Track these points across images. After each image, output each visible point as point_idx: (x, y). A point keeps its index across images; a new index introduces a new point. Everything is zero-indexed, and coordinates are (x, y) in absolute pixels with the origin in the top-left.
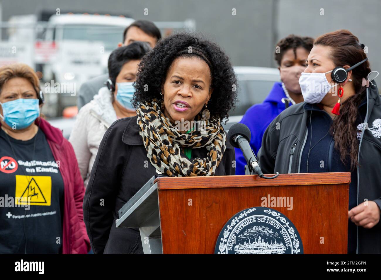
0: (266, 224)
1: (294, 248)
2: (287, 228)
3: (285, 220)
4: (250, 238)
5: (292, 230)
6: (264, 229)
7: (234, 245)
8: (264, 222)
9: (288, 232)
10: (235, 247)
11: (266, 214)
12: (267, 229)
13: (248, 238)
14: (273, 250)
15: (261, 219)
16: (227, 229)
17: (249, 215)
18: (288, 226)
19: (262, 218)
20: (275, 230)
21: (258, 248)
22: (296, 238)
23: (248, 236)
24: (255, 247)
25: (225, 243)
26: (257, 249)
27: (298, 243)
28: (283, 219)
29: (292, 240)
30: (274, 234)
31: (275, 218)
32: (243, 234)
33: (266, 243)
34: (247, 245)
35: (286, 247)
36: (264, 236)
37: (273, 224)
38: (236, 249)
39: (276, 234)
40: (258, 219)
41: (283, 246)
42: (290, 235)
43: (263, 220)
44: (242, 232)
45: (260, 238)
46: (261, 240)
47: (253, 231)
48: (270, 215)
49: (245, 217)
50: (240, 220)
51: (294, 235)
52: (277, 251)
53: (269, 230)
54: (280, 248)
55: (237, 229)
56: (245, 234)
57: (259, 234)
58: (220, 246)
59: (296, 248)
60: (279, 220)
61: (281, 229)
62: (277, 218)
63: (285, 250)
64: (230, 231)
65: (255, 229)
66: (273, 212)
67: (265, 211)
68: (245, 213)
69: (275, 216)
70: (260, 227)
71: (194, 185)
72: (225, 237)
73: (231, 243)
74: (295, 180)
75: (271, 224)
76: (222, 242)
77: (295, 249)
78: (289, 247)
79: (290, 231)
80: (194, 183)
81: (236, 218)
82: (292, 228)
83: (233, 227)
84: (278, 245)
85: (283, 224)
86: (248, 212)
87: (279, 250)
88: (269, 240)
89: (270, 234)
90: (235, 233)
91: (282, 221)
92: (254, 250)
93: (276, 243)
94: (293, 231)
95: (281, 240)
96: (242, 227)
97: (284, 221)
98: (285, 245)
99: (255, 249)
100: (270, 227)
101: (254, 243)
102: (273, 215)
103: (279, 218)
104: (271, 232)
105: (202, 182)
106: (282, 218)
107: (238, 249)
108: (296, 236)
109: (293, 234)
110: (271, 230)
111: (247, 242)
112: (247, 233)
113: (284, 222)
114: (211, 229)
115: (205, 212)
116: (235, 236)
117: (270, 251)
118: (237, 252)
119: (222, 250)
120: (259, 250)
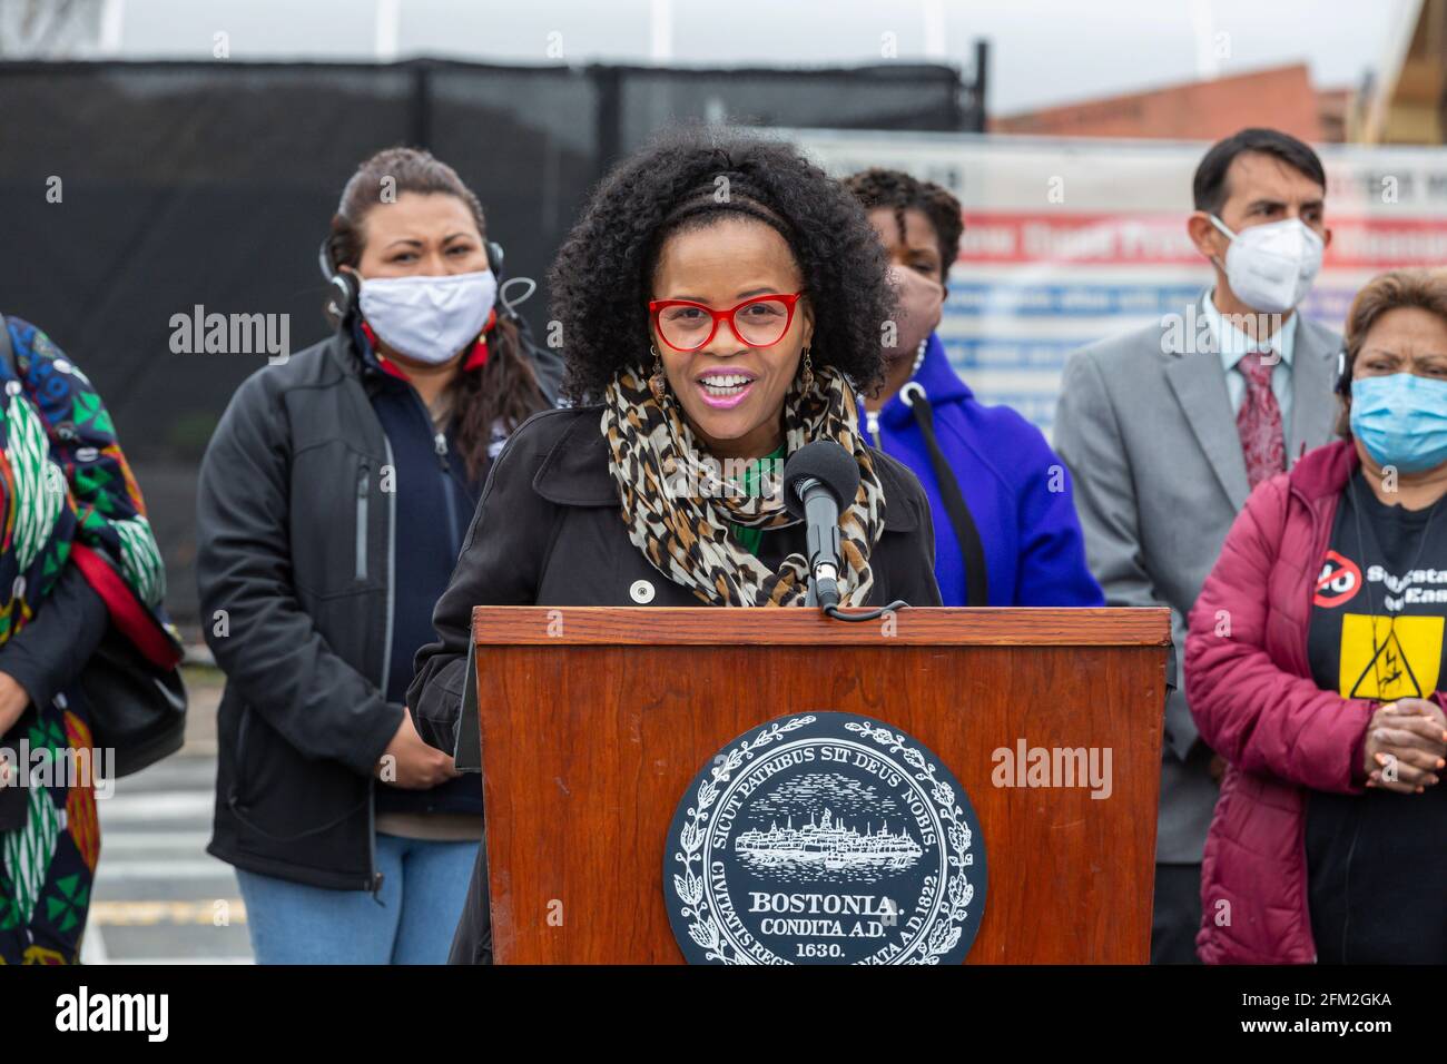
0: (849, 770)
1: (951, 852)
2: (927, 786)
3: (921, 758)
4: (791, 812)
5: (945, 793)
6: (842, 785)
7: (734, 833)
8: (844, 760)
9: (931, 797)
10: (738, 840)
11: (855, 737)
12: (856, 785)
13: (785, 810)
14: (873, 855)
15: (833, 752)
16: (711, 779)
17: (789, 737)
18: (931, 778)
19: (837, 748)
20: (883, 790)
21: (822, 845)
22: (959, 818)
23: (785, 804)
24: (808, 841)
25: (703, 824)
26: (817, 849)
27: (967, 834)
28: (914, 755)
29: (946, 823)
30: (879, 801)
31: (885, 749)
32: (768, 798)
33: (849, 830)
34: (780, 836)
35: (923, 847)
36: (843, 806)
37: (879, 769)
38: (740, 845)
39: (887, 803)
40: (823, 751)
41: (910, 844)
42: (938, 807)
43: (841, 756)
44: (762, 791)
45: (828, 814)
46: (833, 821)
47: (804, 789)
48: (869, 741)
49: (775, 743)
50: (758, 752)
51: (954, 807)
52: (888, 859)
53: (863, 787)
54: (901, 850)
55: (747, 781)
56: (775, 797)
57: (823, 800)
58: (684, 834)
59: (960, 851)
60: (898, 757)
61: (904, 786)
62: (893, 750)
63: (919, 855)
64: (722, 786)
65: (812, 784)
66: (879, 731)
67: (850, 726)
68: (777, 731)
69: (884, 742)
70: (828, 777)
71: (598, 635)
72: (703, 804)
73: (725, 824)
74: (962, 630)
75: (871, 768)
76: (691, 820)
77: (957, 855)
78: (935, 848)
79: (937, 795)
80: (599, 627)
81: (744, 744)
82: (946, 787)
84: (895, 839)
85: (913, 771)
86: (788, 728)
87: (897, 855)
88: (860, 819)
89: (866, 803)
90: (740, 795)
91: (912, 762)
92: (804, 853)
93: (885, 831)
94: (951, 796)
95: (902, 822)
96: (764, 774)
97: (917, 760)
98: (918, 838)
99: (809, 849)
100: (866, 779)
101: (806, 827)
102: (879, 740)
103: (900, 752)
104: (869, 797)
105: (627, 626)
106: (911, 750)
107: (749, 846)
108: (959, 811)
109: (949, 805)
110: (871, 788)
111: (782, 823)
112: (784, 796)
113: (917, 765)
114: (655, 776)
115: (636, 720)
116: (739, 805)
117: (864, 858)
118: (746, 856)
119: (690, 847)
120: (825, 854)
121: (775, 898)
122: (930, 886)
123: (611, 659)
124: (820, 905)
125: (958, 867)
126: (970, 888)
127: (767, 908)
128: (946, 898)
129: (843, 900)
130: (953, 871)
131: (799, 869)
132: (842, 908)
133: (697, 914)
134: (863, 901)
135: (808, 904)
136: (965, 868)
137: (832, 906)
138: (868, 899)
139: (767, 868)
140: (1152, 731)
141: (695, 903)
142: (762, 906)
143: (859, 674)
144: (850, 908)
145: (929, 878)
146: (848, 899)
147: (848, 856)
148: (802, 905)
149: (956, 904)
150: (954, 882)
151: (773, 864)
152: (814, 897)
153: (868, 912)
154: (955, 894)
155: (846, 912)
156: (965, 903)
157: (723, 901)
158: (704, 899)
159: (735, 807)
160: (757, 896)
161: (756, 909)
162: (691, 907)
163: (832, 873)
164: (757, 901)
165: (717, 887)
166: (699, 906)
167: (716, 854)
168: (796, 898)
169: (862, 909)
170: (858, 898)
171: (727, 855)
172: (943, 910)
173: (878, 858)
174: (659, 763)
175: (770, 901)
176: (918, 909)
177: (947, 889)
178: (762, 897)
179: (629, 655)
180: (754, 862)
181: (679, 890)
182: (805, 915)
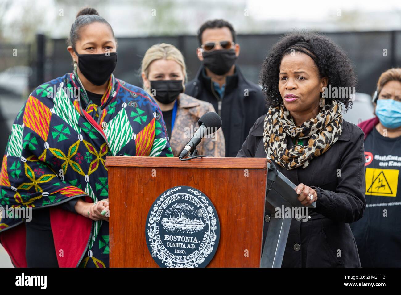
0: (188, 202)
1: (211, 226)
2: (206, 207)
3: (205, 199)
4: (174, 213)
5: (210, 209)
6: (186, 206)
7: (161, 219)
8: (187, 199)
9: (207, 210)
10: (162, 220)
11: (189, 193)
12: (189, 206)
13: (173, 213)
15: (185, 197)
16: (157, 204)
17: (175, 193)
18: (207, 205)
19: (186, 196)
20: (196, 208)
21: (181, 222)
22: (214, 216)
23: (173, 211)
24: (178, 221)
25: (155, 216)
26: (180, 224)
27: (215, 221)
29: (210, 217)
30: (195, 211)
31: (196, 196)
32: (169, 209)
33: (188, 219)
34: (172, 220)
35: (205, 224)
36: (186, 212)
37: (195, 202)
38: (163, 222)
39: (197, 211)
40: (182, 197)
41: (202, 223)
42: (209, 213)
43: (186, 198)
44: (168, 207)
45: (183, 214)
46: (184, 216)
47: (178, 207)
48: (193, 194)
49: (171, 194)
50: (168, 196)
51: (212, 213)
52: (196, 227)
53: (191, 207)
54: (200, 225)
55: (165, 204)
56: (171, 209)
57: (182, 210)
58: (150, 218)
59: (213, 225)
60: (200, 199)
61: (201, 207)
62: (199, 197)
63: (204, 226)
64: (159, 206)
65: (179, 206)
66: (196, 191)
67: (189, 190)
68: (172, 191)
69: (197, 195)
70: (183, 204)
71: (133, 164)
72: (155, 211)
73: (159, 216)
74: (216, 164)
75: (193, 202)
76: (152, 215)
77: (213, 226)
78: (207, 224)
79: (208, 210)
81: (164, 194)
82: (210, 207)
83: (162, 202)
84: (198, 221)
85: (203, 203)
86: (174, 190)
87: (198, 226)
89: (192, 211)
90: (163, 208)
92: (177, 225)
93: (196, 219)
94: (212, 210)
95: (200, 217)
96: (169, 203)
97: (204, 200)
98: (203, 221)
99: (178, 223)
100: (192, 205)
101: (178, 217)
102: (195, 194)
103: (200, 197)
104: (192, 210)
105: (139, 162)
106: (203, 197)
107: (165, 222)
108: (213, 214)
109: (211, 212)
110: (193, 207)
111: (172, 216)
112: (173, 209)
113: (204, 201)
114: (146, 203)
115: (142, 188)
116: (163, 211)
117: (191, 226)
118: (164, 225)
119: (151, 222)
120: (182, 225)
121: (170, 237)
122: (206, 235)
123: (137, 171)
124: (180, 239)
125: (213, 230)
126: (215, 236)
127: (168, 240)
128: (210, 238)
129: (186, 238)
130: (212, 231)
131: (176, 229)
132: (185, 240)
133: (152, 240)
134: (190, 238)
135: (178, 239)
136: (215, 230)
137: (183, 240)
138: (192, 238)
139: (168, 228)
140: (262, 193)
141: (152, 237)
142: (167, 239)
143: (193, 176)
144: (187, 240)
145: (206, 233)
146: (187, 237)
147: (187, 226)
148: (176, 239)
149: (212, 240)
150: (212, 234)
151: (170, 228)
152: (179, 237)
153: (191, 241)
154: (212, 237)
155: (186, 241)
156: (214, 240)
157: (158, 237)
158: (154, 236)
159: (162, 211)
160: (166, 236)
161: (166, 239)
162: (151, 238)
163: (183, 230)
164: (166, 237)
165: (157, 233)
166: (153, 238)
167: (157, 224)
168: (175, 237)
169: (190, 241)
170: (189, 237)
171: (159, 224)
172: (209, 242)
173: (194, 227)
174: (147, 199)
175: (169, 238)
176: (203, 241)
177: (210, 236)
178: (167, 236)
179: (141, 169)
180: (165, 227)
181: (149, 234)
182: (177, 242)
